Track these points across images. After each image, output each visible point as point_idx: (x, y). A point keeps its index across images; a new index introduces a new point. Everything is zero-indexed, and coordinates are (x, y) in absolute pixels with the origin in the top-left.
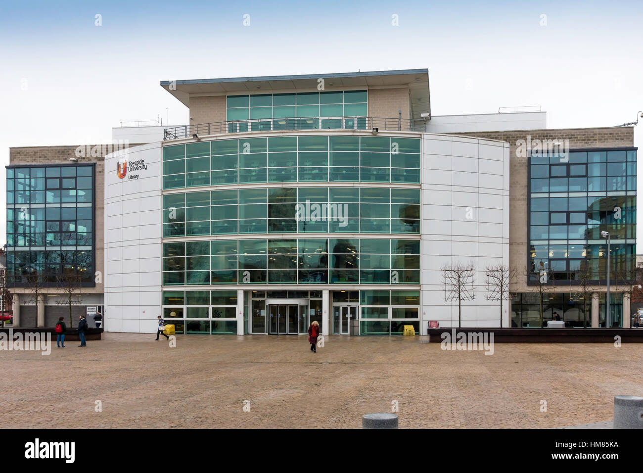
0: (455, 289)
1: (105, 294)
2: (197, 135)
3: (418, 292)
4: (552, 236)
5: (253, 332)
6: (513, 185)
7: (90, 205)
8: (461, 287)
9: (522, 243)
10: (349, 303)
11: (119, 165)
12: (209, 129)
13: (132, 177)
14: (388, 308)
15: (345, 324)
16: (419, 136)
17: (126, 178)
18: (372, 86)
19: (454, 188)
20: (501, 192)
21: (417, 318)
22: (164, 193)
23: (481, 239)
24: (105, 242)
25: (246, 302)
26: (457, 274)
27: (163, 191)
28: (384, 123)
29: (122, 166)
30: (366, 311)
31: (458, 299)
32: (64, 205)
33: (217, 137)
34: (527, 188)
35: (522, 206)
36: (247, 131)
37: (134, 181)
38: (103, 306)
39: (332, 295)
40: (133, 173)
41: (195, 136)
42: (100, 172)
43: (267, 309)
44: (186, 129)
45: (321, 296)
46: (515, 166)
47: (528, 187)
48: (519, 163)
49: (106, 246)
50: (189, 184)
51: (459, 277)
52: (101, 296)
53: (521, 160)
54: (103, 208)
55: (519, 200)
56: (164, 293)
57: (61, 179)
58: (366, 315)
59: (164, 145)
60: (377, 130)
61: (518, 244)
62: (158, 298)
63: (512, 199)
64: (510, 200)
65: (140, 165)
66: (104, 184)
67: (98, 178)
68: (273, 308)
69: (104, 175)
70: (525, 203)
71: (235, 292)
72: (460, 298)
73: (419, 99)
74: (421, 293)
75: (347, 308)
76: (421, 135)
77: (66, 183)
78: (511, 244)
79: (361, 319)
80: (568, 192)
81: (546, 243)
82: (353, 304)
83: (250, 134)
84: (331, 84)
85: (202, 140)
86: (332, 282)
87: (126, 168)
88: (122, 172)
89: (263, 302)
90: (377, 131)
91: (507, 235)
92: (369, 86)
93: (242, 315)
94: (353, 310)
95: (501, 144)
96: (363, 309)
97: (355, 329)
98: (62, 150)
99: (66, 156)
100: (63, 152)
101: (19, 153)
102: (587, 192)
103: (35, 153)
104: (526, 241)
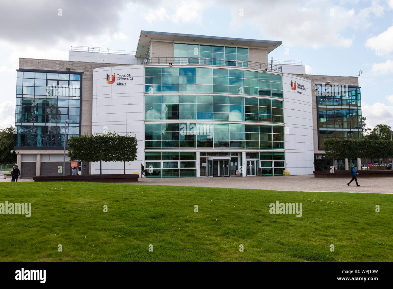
7: (79, 98)
10: (251, 159)
13: (120, 84)
14: (271, 161)
16: (281, 74)
18: (251, 46)
19: (295, 101)
21: (284, 166)
22: (146, 94)
24: (94, 122)
25: (201, 158)
30: (263, 163)
32: (60, 98)
33: (182, 65)
39: (247, 154)
40: (121, 81)
42: (85, 79)
49: (93, 124)
56: (146, 153)
57: (58, 81)
58: (263, 165)
59: (146, 67)
64: (312, 108)
65: (127, 77)
71: (195, 153)
74: (285, 154)
75: (250, 162)
77: (62, 84)
79: (261, 167)
80: (334, 106)
81: (326, 129)
82: (253, 160)
83: (203, 66)
85: (173, 66)
91: (312, 125)
92: (249, 46)
93: (199, 166)
94: (253, 163)
95: (309, 81)
98: (59, 63)
99: (61, 67)
100: (59, 64)
101: (27, 62)
102: (342, 106)
103: (39, 63)
104: (317, 128)
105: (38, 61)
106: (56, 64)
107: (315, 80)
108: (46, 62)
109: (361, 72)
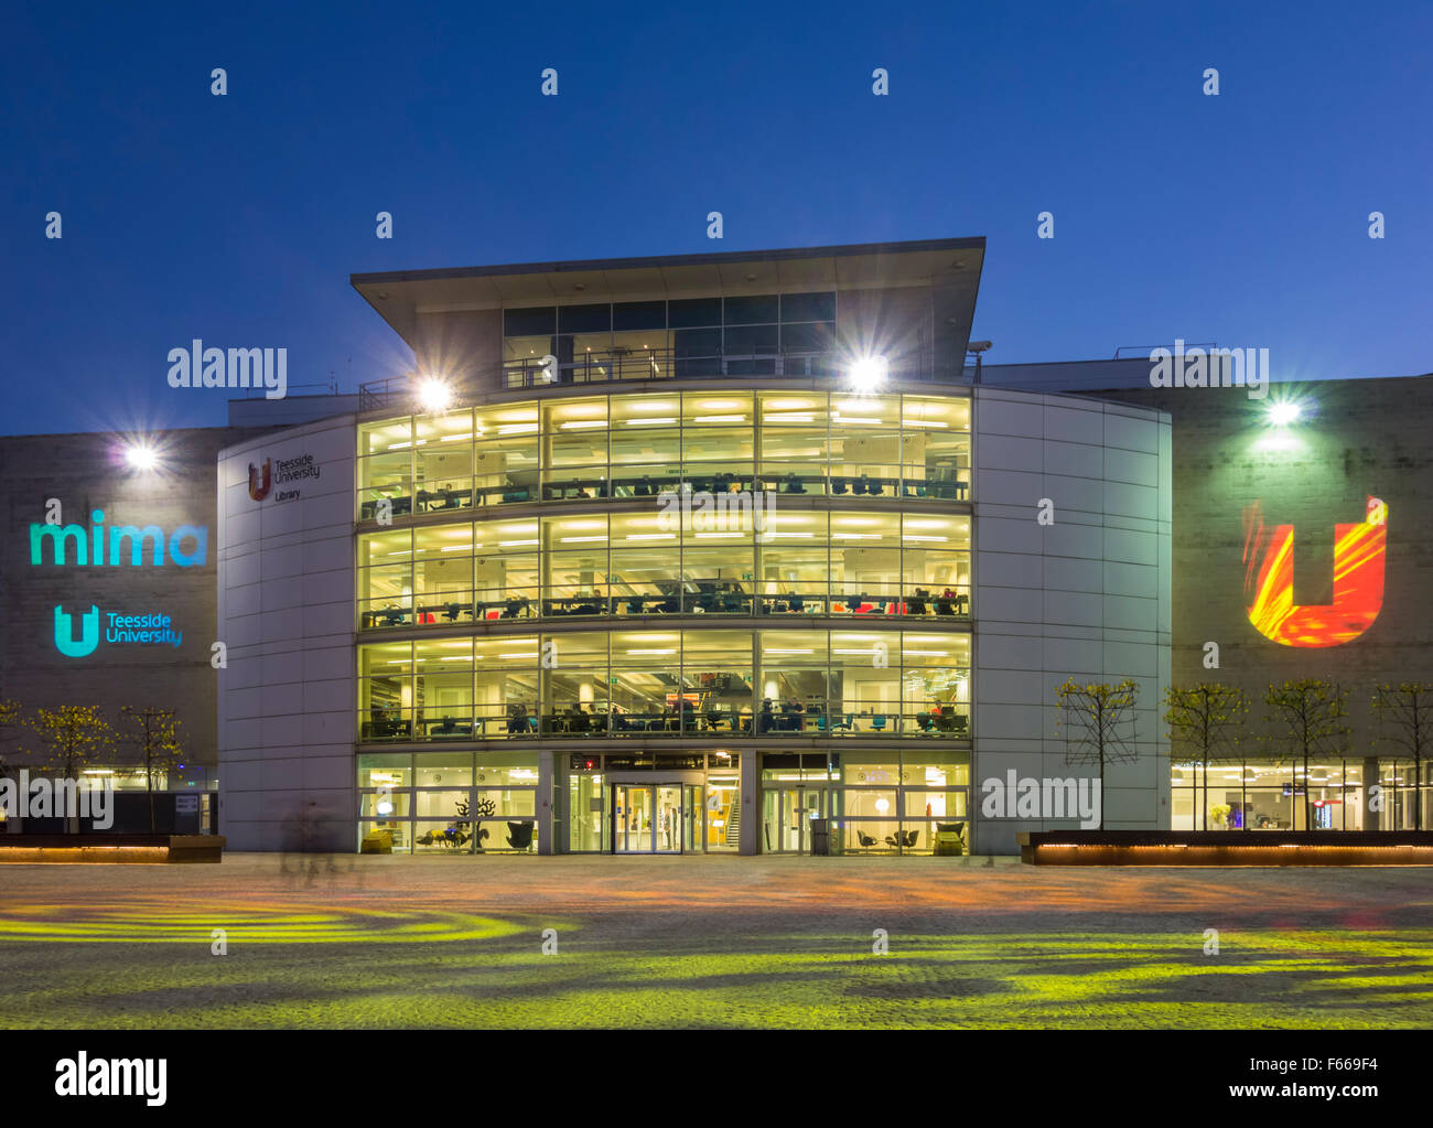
0: (1090, 737)
1: (221, 766)
3: (965, 754)
8: (1106, 731)
9: (1198, 645)
11: (253, 471)
16: (968, 392)
17: (270, 498)
20: (1153, 527)
22: (361, 530)
23: (1109, 634)
25: (556, 778)
26: (1095, 701)
27: (357, 526)
29: (261, 473)
31: (1098, 760)
37: (289, 504)
38: (215, 794)
39: (761, 761)
40: (287, 487)
48: (1190, 460)
50: (421, 509)
51: (1101, 708)
52: (209, 771)
59: (361, 419)
69: (215, 496)
72: (1102, 759)
76: (972, 389)
83: (566, 388)
84: (751, 276)
87: (270, 475)
88: (260, 485)
92: (839, 283)
95: (1154, 416)
97: (820, 839)
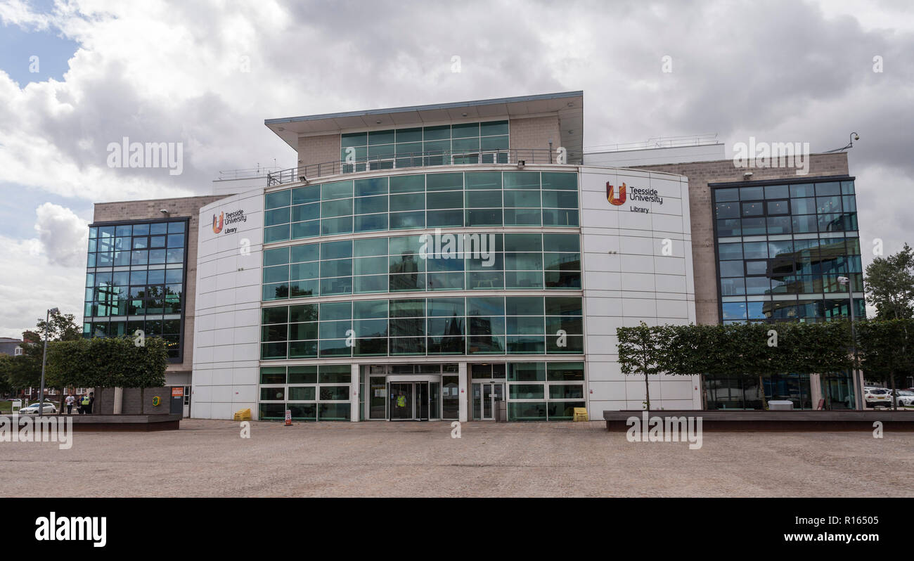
1: (194, 372)
2: (306, 178)
3: (582, 363)
4: (749, 291)
5: (370, 418)
6: (694, 227)
7: (181, 266)
9: (712, 300)
10: (492, 380)
11: (215, 218)
12: (319, 171)
13: (229, 231)
14: (543, 385)
15: (488, 407)
16: (576, 170)
17: (223, 232)
18: (514, 115)
19: (623, 232)
20: (681, 237)
21: (582, 397)
22: (266, 247)
23: (659, 296)
24: (196, 309)
25: (362, 379)
27: (263, 246)
28: (531, 155)
29: (218, 220)
30: (515, 389)
32: (151, 267)
33: (328, 178)
34: (712, 232)
35: (708, 254)
36: (365, 170)
37: (232, 235)
38: (191, 387)
39: (470, 369)
40: (231, 226)
41: (303, 178)
42: (194, 228)
43: (388, 388)
44: (293, 172)
45: (457, 371)
46: (695, 204)
47: (714, 230)
48: (700, 201)
49: (196, 313)
50: (295, 236)
52: (189, 374)
53: (703, 198)
54: (196, 269)
55: (703, 246)
56: (262, 369)
57: (149, 237)
58: (515, 395)
59: (267, 191)
60: (523, 162)
61: (706, 301)
62: (255, 375)
63: (695, 246)
64: (694, 246)
65: (239, 216)
66: (197, 241)
67: (192, 234)
68: (394, 386)
69: (197, 231)
70: (711, 249)
71: (349, 367)
73: (570, 132)
74: (586, 365)
75: (491, 385)
76: (578, 168)
77: (155, 242)
78: (697, 301)
79: (508, 400)
80: (767, 235)
81: (743, 299)
82: (498, 381)
83: (368, 173)
84: (465, 114)
85: (312, 183)
86: (470, 352)
87: (223, 220)
88: (218, 225)
89: (384, 379)
90: (524, 164)
91: (691, 289)
92: (510, 115)
93: (357, 395)
94: (498, 389)
95: (678, 178)
96: (511, 386)
97: (502, 413)
98: (152, 204)
99: (156, 211)
100: (153, 206)
101: (105, 209)
102: (792, 234)
103: (122, 208)
104: (716, 298)
105: (121, 205)
106: (149, 207)
107: (708, 174)
108: (132, 205)
109: (854, 136)
